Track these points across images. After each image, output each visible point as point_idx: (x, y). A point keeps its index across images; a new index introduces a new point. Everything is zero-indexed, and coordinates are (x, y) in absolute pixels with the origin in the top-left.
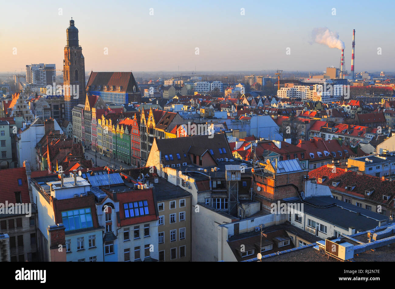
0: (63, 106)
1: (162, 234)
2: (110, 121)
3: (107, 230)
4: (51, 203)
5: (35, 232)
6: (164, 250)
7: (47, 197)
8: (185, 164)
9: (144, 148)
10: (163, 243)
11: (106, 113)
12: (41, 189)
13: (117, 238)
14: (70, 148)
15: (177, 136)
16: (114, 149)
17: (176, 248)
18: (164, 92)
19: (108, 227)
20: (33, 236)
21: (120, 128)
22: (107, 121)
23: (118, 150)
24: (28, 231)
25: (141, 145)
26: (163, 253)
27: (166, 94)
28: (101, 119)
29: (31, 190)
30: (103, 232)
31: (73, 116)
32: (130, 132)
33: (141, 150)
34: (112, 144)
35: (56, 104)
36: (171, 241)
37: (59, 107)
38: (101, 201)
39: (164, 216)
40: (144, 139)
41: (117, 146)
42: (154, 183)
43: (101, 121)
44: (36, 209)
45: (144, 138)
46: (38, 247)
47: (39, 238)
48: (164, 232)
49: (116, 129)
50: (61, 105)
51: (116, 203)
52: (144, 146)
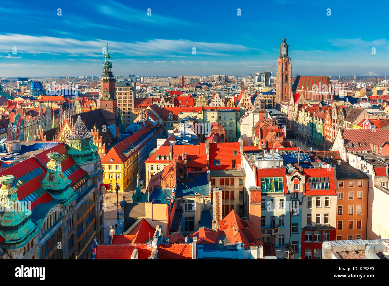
0: (275, 101)
1: (341, 207)
2: (309, 113)
3: (294, 196)
4: (254, 170)
5: (243, 190)
6: (342, 221)
7: (252, 165)
8: (365, 152)
9: (334, 136)
10: (342, 214)
11: (306, 107)
12: (248, 159)
13: (302, 204)
14: (275, 132)
15: (362, 128)
16: (310, 135)
17: (353, 221)
18: (357, 92)
19: (296, 195)
20: (241, 192)
21: (316, 119)
22: (306, 113)
23: (313, 136)
24: (238, 189)
25: (332, 133)
26: (342, 223)
27: (357, 94)
28: (302, 111)
29: (242, 159)
30: (291, 197)
31: (281, 108)
32: (323, 123)
33: (332, 137)
34: (309, 131)
35: (270, 99)
36: (349, 214)
37: (272, 101)
38: (291, 173)
39: (343, 192)
40: (334, 129)
41: (313, 132)
42: (338, 165)
43: (302, 113)
44: (244, 173)
45: (334, 127)
46: (244, 201)
47: (245, 195)
48: (343, 206)
49: (312, 119)
50: (274, 99)
51: (302, 176)
52: (334, 134)
